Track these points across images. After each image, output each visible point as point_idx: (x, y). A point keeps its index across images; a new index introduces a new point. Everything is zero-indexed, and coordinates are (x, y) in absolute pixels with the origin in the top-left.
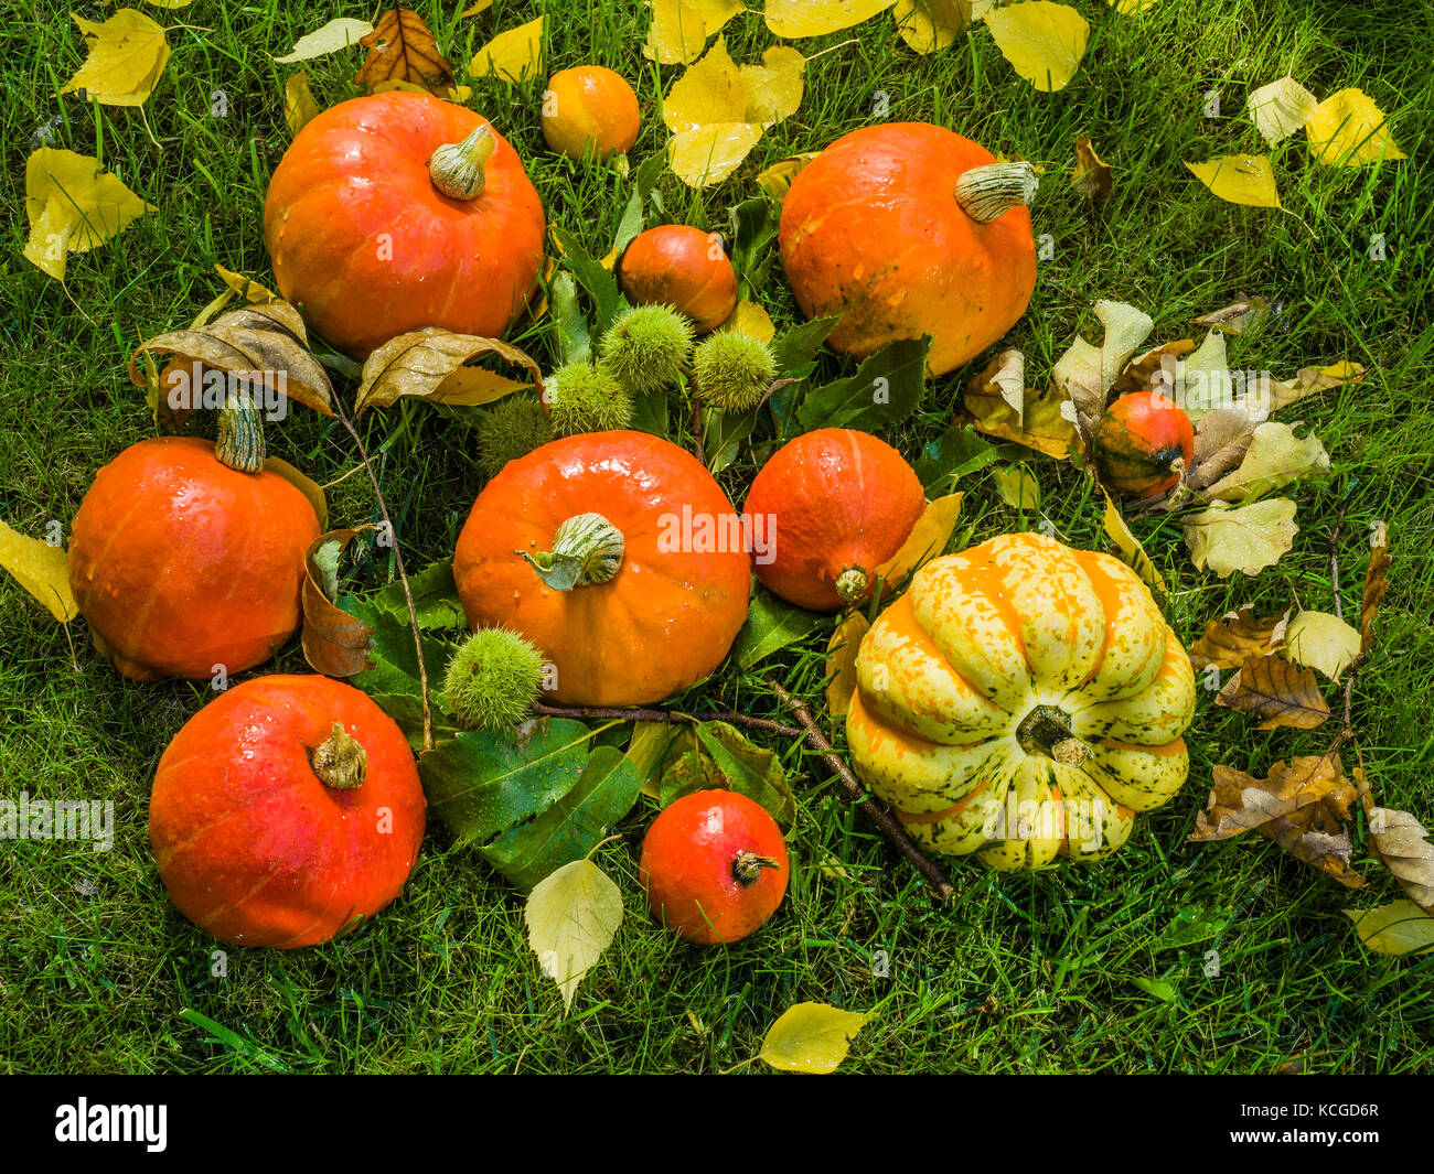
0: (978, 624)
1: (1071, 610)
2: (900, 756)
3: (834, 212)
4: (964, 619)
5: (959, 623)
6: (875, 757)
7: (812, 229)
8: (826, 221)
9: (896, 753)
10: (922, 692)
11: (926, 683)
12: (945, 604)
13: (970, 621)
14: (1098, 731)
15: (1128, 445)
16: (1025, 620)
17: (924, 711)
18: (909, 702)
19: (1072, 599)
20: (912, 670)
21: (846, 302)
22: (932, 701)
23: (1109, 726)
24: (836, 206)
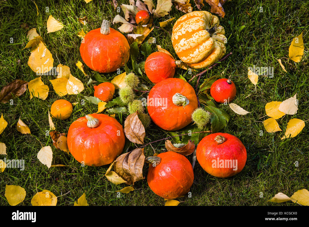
0: (200, 35)
1: (198, 21)
2: (215, 54)
3: (109, 55)
4: (198, 37)
5: (199, 38)
6: (212, 59)
7: (109, 60)
8: (109, 57)
9: (214, 55)
10: (209, 46)
11: (208, 45)
12: (194, 41)
13: (199, 36)
14: (209, 25)
15: (148, 20)
16: (199, 28)
17: (212, 47)
18: (210, 49)
19: (196, 20)
20: (205, 47)
21: (123, 58)
22: (211, 45)
23: (210, 23)
24: (107, 55)
